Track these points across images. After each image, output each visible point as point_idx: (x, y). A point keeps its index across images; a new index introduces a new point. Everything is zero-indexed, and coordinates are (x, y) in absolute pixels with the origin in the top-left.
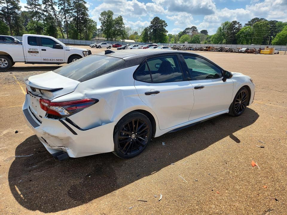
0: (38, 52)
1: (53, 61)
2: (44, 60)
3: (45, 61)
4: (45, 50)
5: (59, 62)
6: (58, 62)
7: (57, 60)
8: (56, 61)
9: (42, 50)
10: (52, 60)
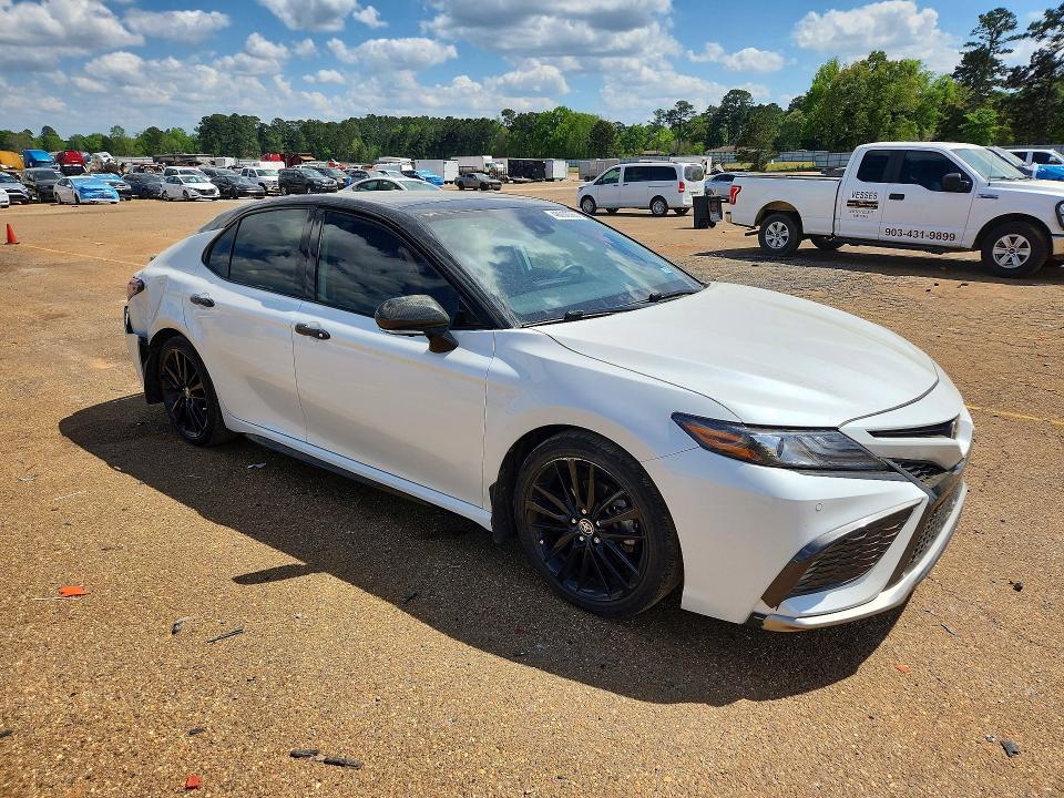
0: (874, 205)
1: (919, 240)
2: (889, 232)
3: (891, 238)
4: (901, 197)
5: (942, 242)
6: (935, 242)
7: (933, 236)
8: (926, 240)
9: (894, 197)
10: (914, 234)
